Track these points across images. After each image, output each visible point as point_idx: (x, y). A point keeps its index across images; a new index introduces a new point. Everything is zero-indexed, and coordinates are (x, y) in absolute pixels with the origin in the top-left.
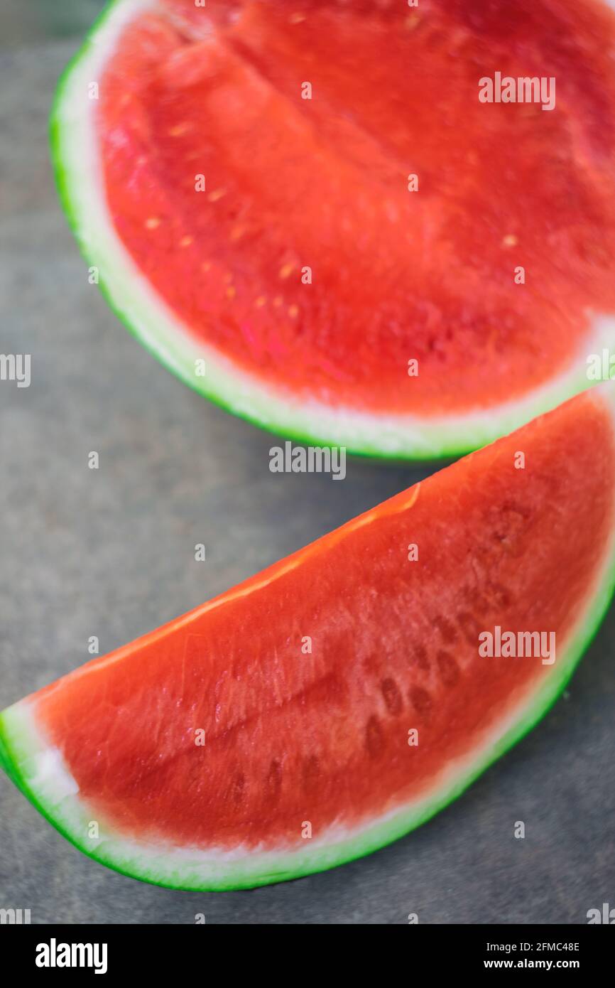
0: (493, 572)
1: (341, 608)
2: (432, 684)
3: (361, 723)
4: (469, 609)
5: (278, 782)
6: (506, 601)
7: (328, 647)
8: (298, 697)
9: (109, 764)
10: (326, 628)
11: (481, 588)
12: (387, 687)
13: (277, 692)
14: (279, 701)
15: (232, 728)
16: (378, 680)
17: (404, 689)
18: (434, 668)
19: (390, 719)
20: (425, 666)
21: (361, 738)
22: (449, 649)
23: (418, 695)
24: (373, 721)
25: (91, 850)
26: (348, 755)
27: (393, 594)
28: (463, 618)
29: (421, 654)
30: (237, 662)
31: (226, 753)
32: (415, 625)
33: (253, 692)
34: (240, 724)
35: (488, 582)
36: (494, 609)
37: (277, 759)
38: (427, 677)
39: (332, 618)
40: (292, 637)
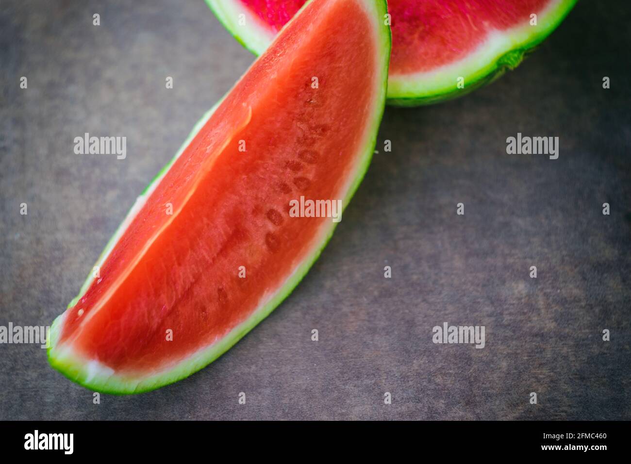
0: (311, 121)
1: (229, 196)
3: (262, 241)
4: (304, 148)
5: (225, 296)
7: (228, 219)
8: (220, 252)
9: (126, 348)
10: (224, 211)
11: (307, 133)
12: (270, 214)
13: (207, 257)
14: (211, 261)
15: (189, 289)
16: (263, 215)
18: (294, 189)
19: (278, 228)
21: (265, 247)
22: (300, 174)
24: (269, 235)
25: (133, 391)
26: (260, 260)
27: (256, 170)
28: (302, 155)
29: (284, 187)
30: (178, 259)
31: (190, 303)
32: (275, 176)
33: (193, 266)
34: (192, 284)
35: (311, 128)
36: (318, 139)
37: (220, 287)
39: (225, 204)
40: (206, 227)
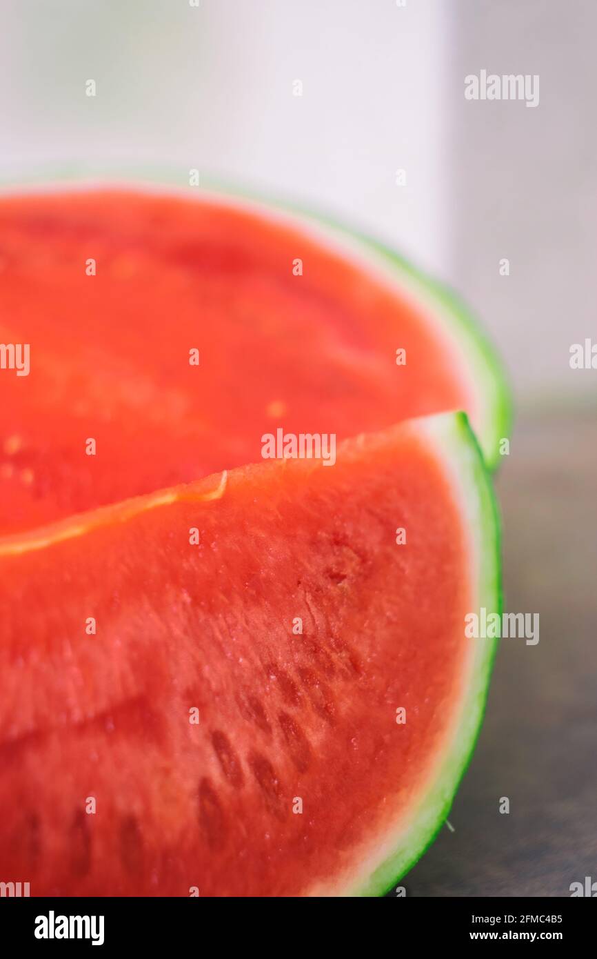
0: (333, 620)
1: (147, 606)
2: (278, 756)
3: (190, 785)
4: (310, 663)
6: (355, 665)
7: (134, 657)
8: (101, 719)
10: (129, 629)
11: (321, 636)
12: (219, 741)
13: (72, 700)
14: (77, 716)
17: (242, 753)
18: (277, 732)
19: (229, 790)
20: (266, 727)
21: (193, 804)
22: (292, 711)
23: (262, 766)
24: (205, 788)
26: (178, 827)
27: (211, 610)
28: (304, 672)
29: (257, 709)
32: (244, 662)
35: (329, 632)
36: (342, 671)
38: (269, 742)
39: (137, 617)
